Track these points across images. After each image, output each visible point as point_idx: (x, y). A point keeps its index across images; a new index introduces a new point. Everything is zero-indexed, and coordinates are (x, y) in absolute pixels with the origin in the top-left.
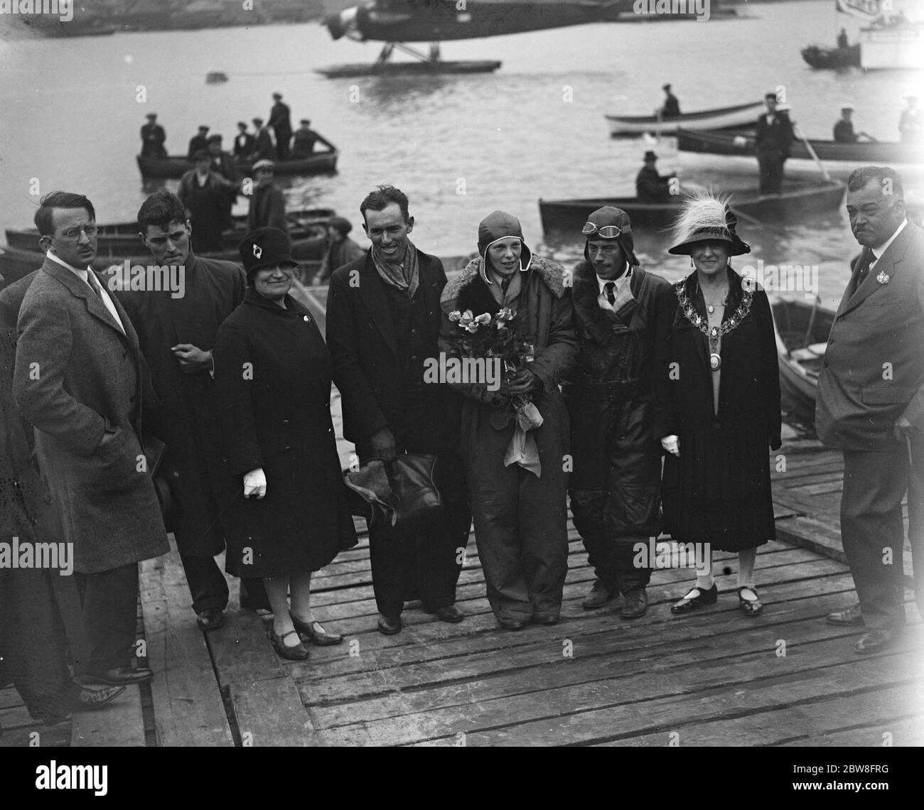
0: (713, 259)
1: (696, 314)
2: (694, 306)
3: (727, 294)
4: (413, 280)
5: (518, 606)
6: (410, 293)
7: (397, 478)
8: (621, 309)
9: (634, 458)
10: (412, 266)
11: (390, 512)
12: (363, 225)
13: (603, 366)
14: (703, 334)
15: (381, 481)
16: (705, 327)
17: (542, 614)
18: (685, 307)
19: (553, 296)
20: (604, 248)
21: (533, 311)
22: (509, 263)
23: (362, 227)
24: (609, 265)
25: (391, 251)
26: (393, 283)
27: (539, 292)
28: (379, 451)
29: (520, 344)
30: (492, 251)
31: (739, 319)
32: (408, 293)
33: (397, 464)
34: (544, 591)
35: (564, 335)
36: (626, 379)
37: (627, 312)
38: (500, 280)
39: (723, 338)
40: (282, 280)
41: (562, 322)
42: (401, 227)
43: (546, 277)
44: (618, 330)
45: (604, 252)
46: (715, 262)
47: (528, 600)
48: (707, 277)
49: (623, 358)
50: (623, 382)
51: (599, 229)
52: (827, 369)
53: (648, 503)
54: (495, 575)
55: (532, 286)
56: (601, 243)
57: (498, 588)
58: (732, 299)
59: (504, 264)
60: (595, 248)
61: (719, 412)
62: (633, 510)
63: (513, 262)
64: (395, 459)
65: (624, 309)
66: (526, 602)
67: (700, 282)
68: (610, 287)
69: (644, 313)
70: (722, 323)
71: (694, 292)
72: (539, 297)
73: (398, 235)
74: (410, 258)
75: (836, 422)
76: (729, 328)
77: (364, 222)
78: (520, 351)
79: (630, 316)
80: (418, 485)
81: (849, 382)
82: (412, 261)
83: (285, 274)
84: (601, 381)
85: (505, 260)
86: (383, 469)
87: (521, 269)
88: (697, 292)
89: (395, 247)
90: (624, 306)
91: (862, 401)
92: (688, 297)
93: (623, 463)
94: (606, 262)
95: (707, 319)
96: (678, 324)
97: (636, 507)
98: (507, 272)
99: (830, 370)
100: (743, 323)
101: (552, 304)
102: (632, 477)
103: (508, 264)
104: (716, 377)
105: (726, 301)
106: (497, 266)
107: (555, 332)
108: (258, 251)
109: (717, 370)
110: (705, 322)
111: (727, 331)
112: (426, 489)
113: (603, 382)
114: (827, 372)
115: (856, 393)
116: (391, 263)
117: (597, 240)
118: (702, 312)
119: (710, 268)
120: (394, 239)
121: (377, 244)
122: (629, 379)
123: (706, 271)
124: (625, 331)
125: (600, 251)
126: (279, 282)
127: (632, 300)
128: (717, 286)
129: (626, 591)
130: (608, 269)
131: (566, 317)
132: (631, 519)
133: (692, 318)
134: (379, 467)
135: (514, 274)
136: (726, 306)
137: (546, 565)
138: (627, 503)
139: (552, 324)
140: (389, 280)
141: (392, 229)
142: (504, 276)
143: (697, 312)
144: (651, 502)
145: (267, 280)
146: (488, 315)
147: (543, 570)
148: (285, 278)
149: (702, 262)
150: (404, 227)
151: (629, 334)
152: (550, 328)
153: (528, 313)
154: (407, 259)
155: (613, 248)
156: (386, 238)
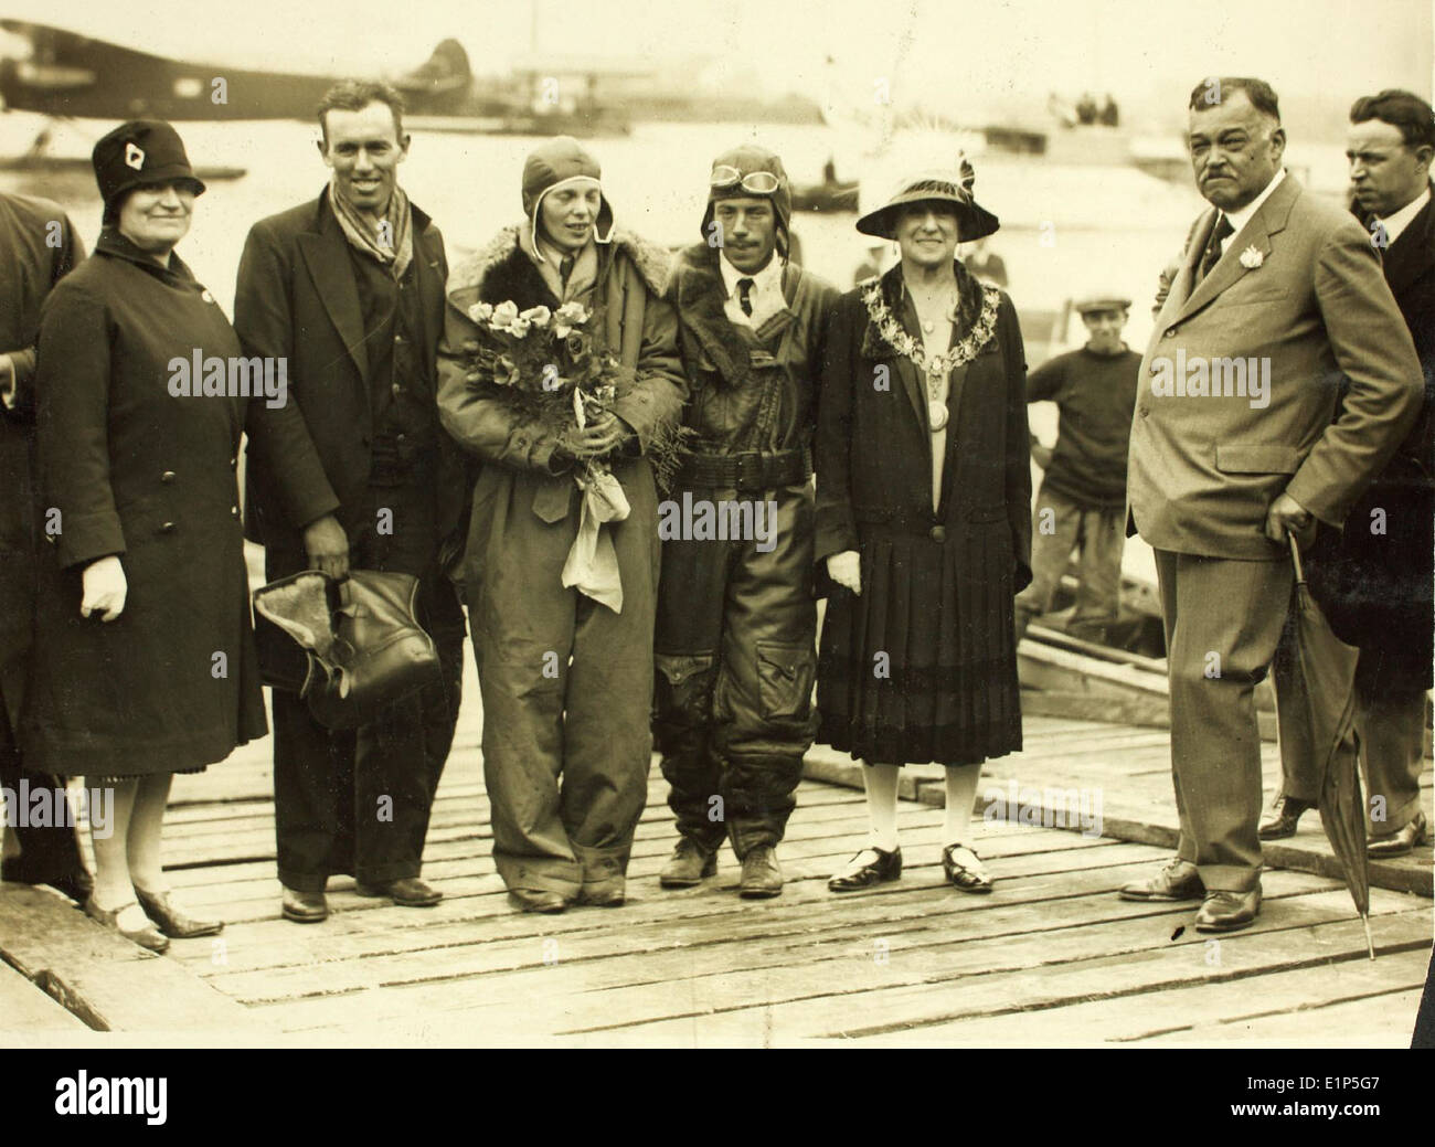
0: (938, 236)
1: (903, 334)
2: (899, 319)
3: (956, 302)
4: (403, 246)
5: (556, 868)
6: (397, 269)
7: (350, 611)
8: (763, 326)
9: (777, 594)
10: (401, 222)
11: (338, 674)
12: (319, 144)
13: (730, 425)
14: (916, 367)
15: (317, 618)
16: (918, 356)
17: (596, 888)
18: (883, 322)
19: (649, 293)
20: (749, 211)
21: (615, 317)
22: (580, 225)
23: (315, 144)
24: (755, 244)
25: (369, 187)
26: (366, 247)
27: (626, 284)
28: (320, 558)
29: (603, 360)
30: (552, 204)
31: (978, 344)
32: (392, 270)
33: (348, 587)
34: (603, 842)
35: (665, 366)
36: (769, 450)
37: (774, 331)
38: (557, 258)
39: (952, 375)
40: (177, 213)
41: (661, 342)
42: (390, 147)
43: (640, 258)
44: (759, 360)
45: (749, 220)
46: (940, 242)
47: (575, 859)
48: (922, 271)
49: (762, 412)
50: (765, 454)
51: (742, 176)
52: (1147, 418)
53: (799, 677)
54: (520, 805)
55: (613, 270)
56: (746, 202)
57: (526, 830)
58: (965, 311)
59: (569, 226)
60: (731, 211)
61: (941, 505)
62: (774, 687)
63: (586, 225)
64: (345, 578)
65: (768, 327)
66: (572, 861)
67: (906, 278)
68: (745, 286)
69: (803, 336)
70: (950, 350)
71: (898, 298)
72: (626, 291)
73: (383, 160)
74: (398, 207)
75: (1172, 504)
76: (962, 357)
77: (322, 139)
78: (603, 373)
79: (777, 339)
80: (390, 625)
81: (1194, 437)
82: (401, 214)
83: (182, 203)
84: (724, 451)
85: (572, 220)
86: (323, 596)
87: (598, 240)
88: (902, 297)
89: (376, 180)
90: (770, 320)
91: (1216, 468)
92: (886, 304)
93: (755, 604)
94: (752, 236)
95: (921, 342)
96: (870, 350)
97: (778, 684)
98: (574, 242)
99: (1152, 419)
100: (985, 351)
101: (646, 310)
102: (771, 629)
103: (577, 230)
104: (939, 443)
105: (956, 314)
106: (555, 230)
107: (649, 358)
108: (135, 156)
109: (940, 430)
110: (920, 347)
111: (959, 363)
112: (406, 631)
113: (728, 453)
114: (1147, 424)
115: (1205, 454)
116: (365, 210)
117: (739, 198)
118: (912, 329)
119: (930, 251)
120: (377, 167)
121: (344, 174)
122: (774, 450)
123: (926, 257)
124: (770, 363)
125: (741, 217)
126: (171, 217)
127: (784, 311)
128: (938, 288)
129: (744, 850)
130: (751, 251)
131: (668, 335)
132: (770, 705)
133: (897, 340)
134: (318, 589)
135: (582, 249)
136: (954, 323)
137: (613, 787)
138: (763, 677)
139: (645, 343)
140: (361, 241)
141: (375, 147)
142: (568, 250)
143: (905, 330)
144: (804, 677)
145: (147, 212)
146: (545, 310)
147: (608, 796)
148: (181, 212)
149: (918, 241)
150: (396, 148)
151: (778, 369)
152: (641, 351)
153: (605, 319)
154: (393, 209)
155: (763, 212)
156: (363, 161)
